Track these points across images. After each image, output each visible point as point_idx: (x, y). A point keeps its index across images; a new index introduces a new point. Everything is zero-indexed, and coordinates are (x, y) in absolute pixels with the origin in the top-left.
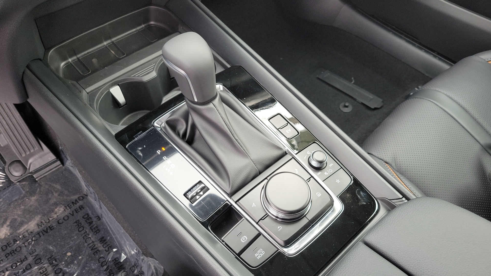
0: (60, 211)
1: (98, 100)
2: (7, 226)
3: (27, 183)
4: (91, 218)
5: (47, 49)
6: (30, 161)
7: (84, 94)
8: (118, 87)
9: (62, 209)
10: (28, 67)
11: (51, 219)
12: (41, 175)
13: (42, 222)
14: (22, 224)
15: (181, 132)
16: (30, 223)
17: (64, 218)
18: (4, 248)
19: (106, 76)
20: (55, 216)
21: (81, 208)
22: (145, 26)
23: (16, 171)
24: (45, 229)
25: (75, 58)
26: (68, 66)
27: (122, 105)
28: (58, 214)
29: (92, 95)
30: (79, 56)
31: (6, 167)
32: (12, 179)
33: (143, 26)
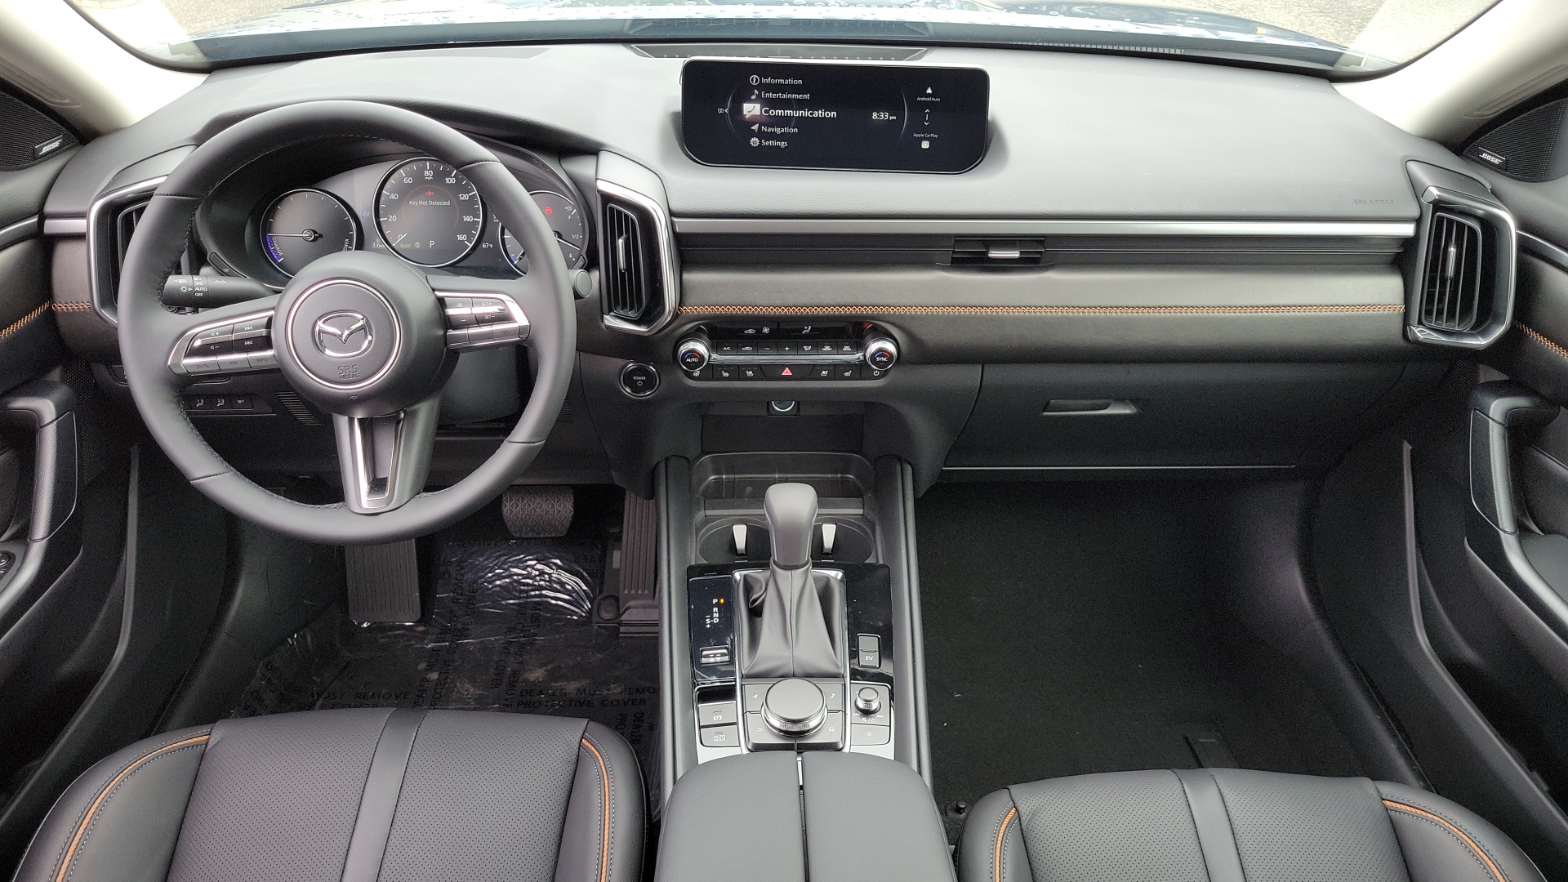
0: (616, 690)
1: (711, 528)
2: (546, 671)
3: (607, 633)
4: (642, 721)
5: (704, 453)
6: (631, 603)
7: (700, 515)
8: (744, 527)
9: (619, 690)
10: (667, 459)
11: (598, 692)
12: (628, 633)
13: (585, 690)
14: (564, 677)
15: (754, 597)
16: (572, 683)
17: (612, 702)
18: (524, 692)
19: (739, 507)
20: (605, 693)
21: (643, 702)
22: (842, 477)
23: (606, 612)
24: (582, 700)
25: (732, 476)
26: (718, 482)
27: (739, 552)
28: (610, 692)
29: (708, 520)
30: (737, 476)
31: (601, 596)
32: (595, 618)
33: (839, 475)
